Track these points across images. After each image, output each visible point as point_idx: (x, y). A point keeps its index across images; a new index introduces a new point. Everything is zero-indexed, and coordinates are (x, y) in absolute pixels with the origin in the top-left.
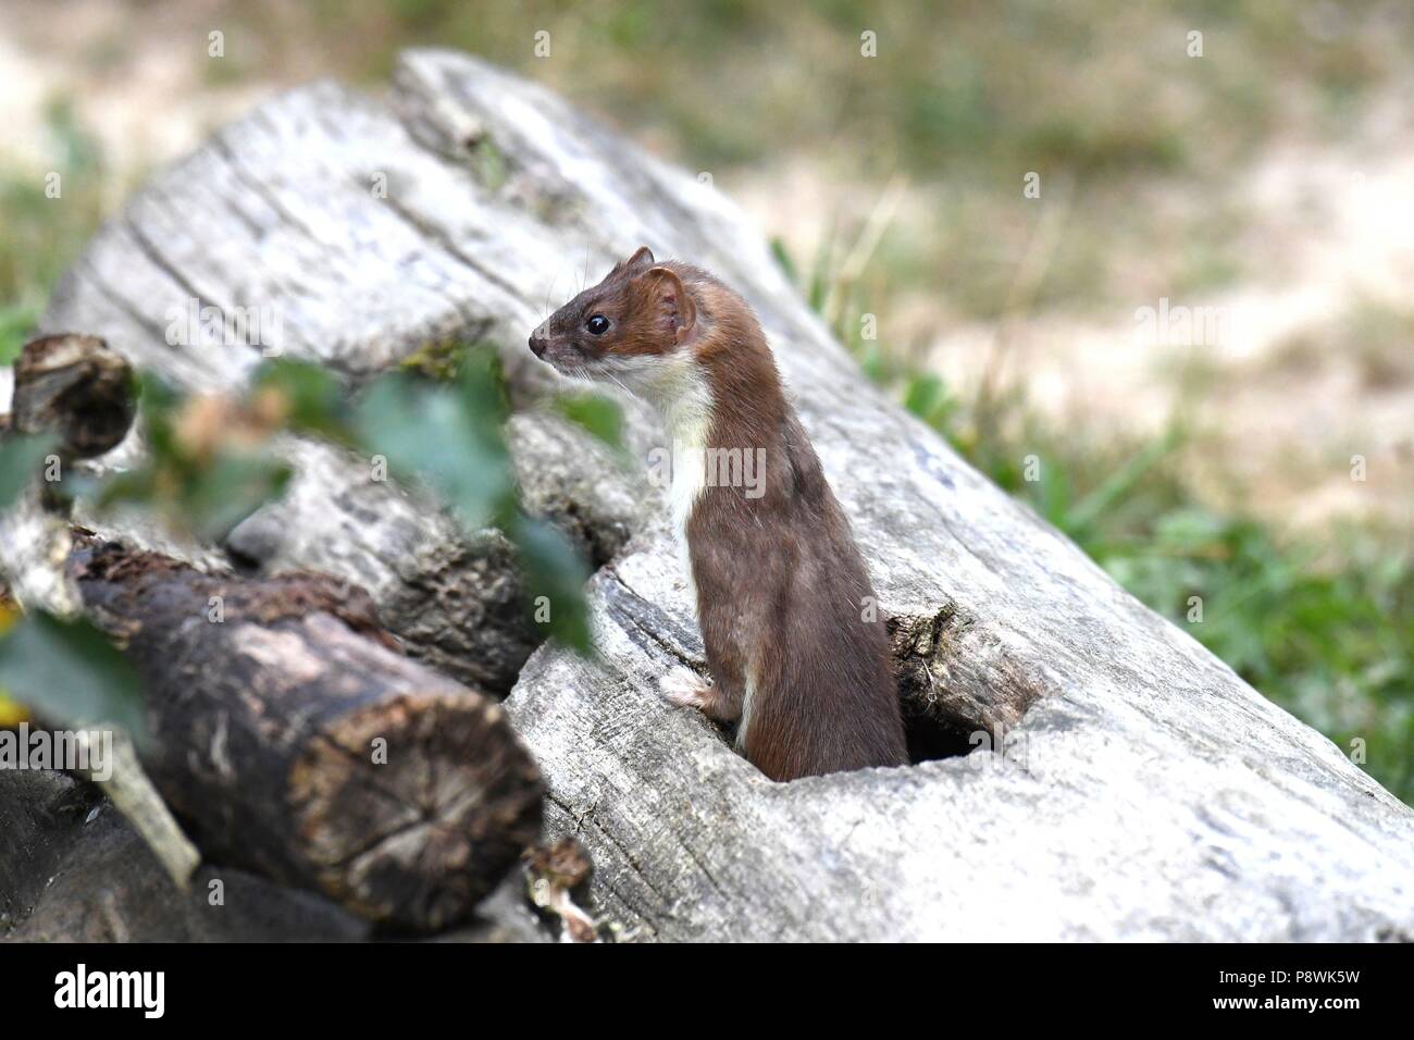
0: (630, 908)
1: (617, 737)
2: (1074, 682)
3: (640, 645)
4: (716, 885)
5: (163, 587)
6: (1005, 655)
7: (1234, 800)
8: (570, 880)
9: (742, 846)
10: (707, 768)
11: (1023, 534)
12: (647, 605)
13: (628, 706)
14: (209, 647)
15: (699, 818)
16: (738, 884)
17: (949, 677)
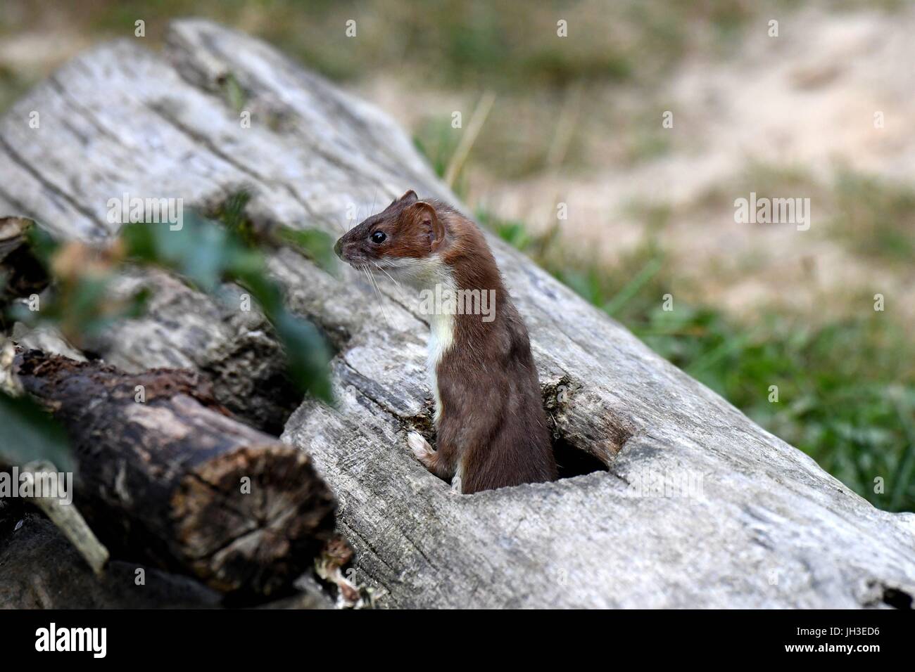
0: (371, 577)
1: (355, 466)
2: (653, 425)
3: (366, 406)
4: (429, 561)
5: (74, 379)
6: (605, 408)
7: (765, 499)
8: (341, 561)
9: (445, 536)
10: (417, 486)
11: (603, 329)
12: (368, 381)
13: (361, 446)
14: (110, 417)
15: (414, 518)
16: (444, 561)
17: (568, 423)
